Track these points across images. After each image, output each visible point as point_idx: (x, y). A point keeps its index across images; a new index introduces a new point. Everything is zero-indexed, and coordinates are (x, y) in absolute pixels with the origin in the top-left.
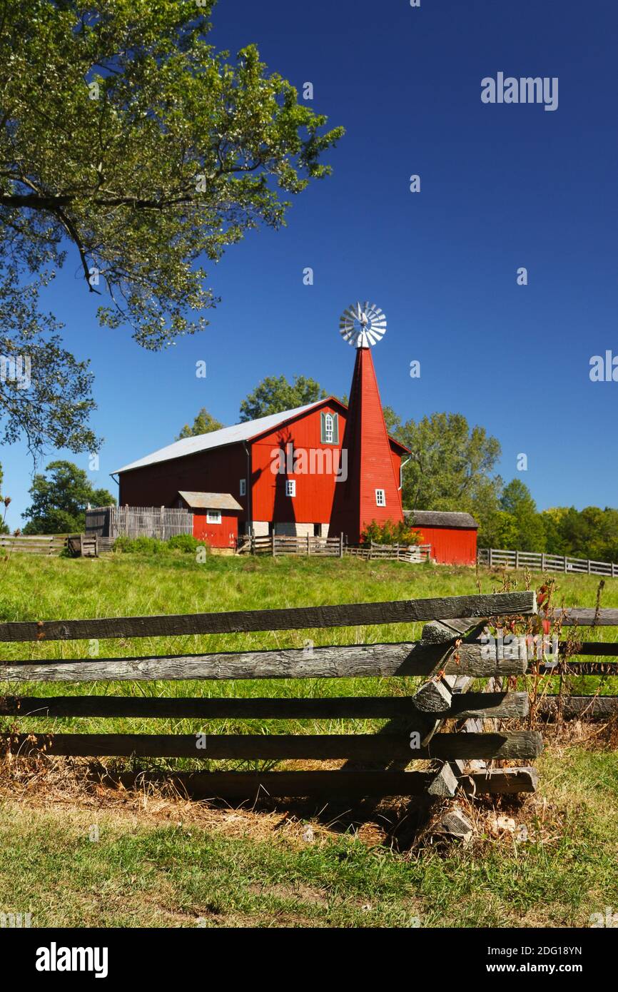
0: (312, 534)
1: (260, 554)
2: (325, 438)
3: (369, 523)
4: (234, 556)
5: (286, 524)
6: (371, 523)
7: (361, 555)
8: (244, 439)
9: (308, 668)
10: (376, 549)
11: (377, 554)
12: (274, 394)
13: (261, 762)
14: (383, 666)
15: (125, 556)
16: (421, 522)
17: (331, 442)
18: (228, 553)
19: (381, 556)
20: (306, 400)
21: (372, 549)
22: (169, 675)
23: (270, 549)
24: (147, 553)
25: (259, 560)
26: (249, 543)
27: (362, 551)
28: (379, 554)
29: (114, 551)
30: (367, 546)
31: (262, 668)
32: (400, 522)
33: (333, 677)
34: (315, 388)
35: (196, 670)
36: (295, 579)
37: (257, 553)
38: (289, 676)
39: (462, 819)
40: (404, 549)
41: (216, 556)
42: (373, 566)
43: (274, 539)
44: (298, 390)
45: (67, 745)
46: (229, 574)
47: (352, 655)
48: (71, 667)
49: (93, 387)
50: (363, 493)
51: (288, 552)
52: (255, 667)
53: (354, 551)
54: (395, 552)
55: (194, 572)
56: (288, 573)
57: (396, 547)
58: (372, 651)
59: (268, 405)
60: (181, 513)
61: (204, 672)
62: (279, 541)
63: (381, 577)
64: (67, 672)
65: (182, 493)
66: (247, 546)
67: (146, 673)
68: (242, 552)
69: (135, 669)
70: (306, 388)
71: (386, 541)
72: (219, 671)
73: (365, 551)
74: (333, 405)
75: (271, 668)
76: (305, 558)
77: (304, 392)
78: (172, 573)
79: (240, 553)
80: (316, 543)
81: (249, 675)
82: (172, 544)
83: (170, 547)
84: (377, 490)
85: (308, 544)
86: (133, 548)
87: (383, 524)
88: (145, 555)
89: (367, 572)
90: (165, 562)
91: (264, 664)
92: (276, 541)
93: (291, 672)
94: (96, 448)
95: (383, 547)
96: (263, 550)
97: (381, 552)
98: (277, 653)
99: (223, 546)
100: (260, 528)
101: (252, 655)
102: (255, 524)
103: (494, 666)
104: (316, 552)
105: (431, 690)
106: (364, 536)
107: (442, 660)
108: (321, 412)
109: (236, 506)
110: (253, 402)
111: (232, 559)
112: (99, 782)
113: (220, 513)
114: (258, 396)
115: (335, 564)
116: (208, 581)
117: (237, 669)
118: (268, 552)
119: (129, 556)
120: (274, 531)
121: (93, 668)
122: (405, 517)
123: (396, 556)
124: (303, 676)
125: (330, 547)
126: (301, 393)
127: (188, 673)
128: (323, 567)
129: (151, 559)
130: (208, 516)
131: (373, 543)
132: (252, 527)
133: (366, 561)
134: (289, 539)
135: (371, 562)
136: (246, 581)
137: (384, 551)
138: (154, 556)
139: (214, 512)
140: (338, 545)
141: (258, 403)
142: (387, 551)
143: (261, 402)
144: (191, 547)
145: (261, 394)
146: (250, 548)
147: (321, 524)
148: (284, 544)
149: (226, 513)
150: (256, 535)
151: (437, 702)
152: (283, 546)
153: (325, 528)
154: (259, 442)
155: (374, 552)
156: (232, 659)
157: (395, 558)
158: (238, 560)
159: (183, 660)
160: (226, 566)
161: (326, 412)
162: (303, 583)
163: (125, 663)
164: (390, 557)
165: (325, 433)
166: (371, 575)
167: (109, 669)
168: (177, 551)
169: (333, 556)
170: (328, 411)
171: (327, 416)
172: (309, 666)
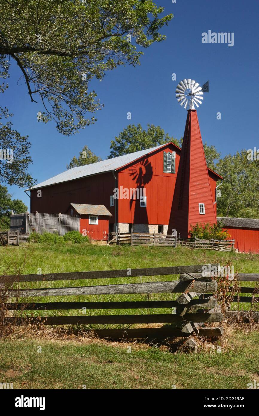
0: (157, 232)
1: (123, 244)
2: (166, 169)
3: (194, 225)
4: (106, 246)
5: (140, 225)
6: (195, 225)
7: (188, 246)
8: (113, 169)
9: (142, 290)
10: (199, 242)
11: (199, 245)
12: (133, 137)
13: (125, 325)
14: (168, 289)
15: (37, 245)
16: (228, 225)
17: (171, 171)
18: (103, 243)
19: (201, 247)
20: (155, 141)
21: (196, 242)
22: (92, 293)
23: (129, 242)
24: (51, 243)
25: (123, 249)
26: (116, 237)
27: (189, 244)
28: (200, 245)
29: (29, 241)
30: (193, 240)
31: (126, 290)
32: (214, 225)
33: (151, 293)
34: (161, 133)
35: (102, 291)
36: (146, 261)
37: (121, 244)
38: (135, 293)
39: (194, 342)
40: (217, 243)
41: (95, 246)
42: (196, 253)
43: (132, 235)
44: (150, 134)
45: (51, 321)
46: (103, 257)
47: (158, 285)
48: (55, 291)
49: (30, 150)
50: (190, 205)
51: (141, 243)
52: (123, 290)
53: (184, 243)
54: (211, 244)
55: (81, 256)
56: (141, 257)
57: (212, 241)
58: (164, 284)
59: (129, 144)
60: (72, 217)
61: (105, 292)
62: (136, 236)
63: (200, 260)
64: (53, 293)
65: (73, 205)
66: (115, 239)
67: (84, 292)
68: (112, 243)
69: (80, 291)
70: (155, 133)
71: (206, 237)
72: (111, 291)
73: (191, 244)
74: (172, 147)
75: (129, 290)
76: (152, 248)
77: (154, 136)
78: (68, 256)
79: (110, 244)
80: (160, 237)
81: (122, 293)
82: (66, 237)
83: (65, 240)
84: (199, 204)
85: (154, 239)
86: (41, 240)
87: (204, 226)
88: (49, 244)
89: (192, 257)
90: (62, 249)
91: (127, 289)
92: (133, 236)
93: (136, 291)
94: (32, 185)
95: (203, 241)
96: (125, 242)
97: (201, 244)
98: (131, 285)
99: (99, 239)
100: (123, 228)
101: (122, 285)
102: (120, 225)
103: (205, 289)
104: (159, 244)
105: (183, 296)
106: (191, 234)
107: (188, 287)
108: (164, 152)
109: (108, 213)
110: (119, 142)
111: (105, 248)
112: (65, 333)
113: (97, 218)
114: (122, 138)
115: (172, 252)
116: (90, 261)
117: (117, 290)
118: (128, 243)
119: (39, 245)
120: (132, 230)
121: (63, 291)
122: (218, 222)
123: (212, 247)
124: (140, 293)
125: (168, 240)
126: (151, 137)
127: (99, 292)
128: (164, 253)
129: (53, 247)
130: (89, 219)
131: (196, 239)
132: (118, 226)
133: (192, 250)
134: (142, 235)
135: (195, 250)
136: (114, 262)
137: (204, 244)
138: (55, 245)
139: (94, 217)
140: (173, 239)
141: (122, 143)
142: (206, 244)
143: (124, 141)
144: (78, 240)
145: (124, 136)
146: (116, 240)
147: (163, 225)
148: (138, 238)
149: (101, 218)
150: (121, 232)
151: (185, 300)
152: (138, 240)
153: (166, 228)
154: (123, 171)
155: (197, 244)
156: (115, 287)
157: (211, 249)
158: (109, 248)
159: (97, 287)
160: (102, 252)
161: (167, 152)
162: (150, 264)
163: (75, 289)
164: (207, 247)
165: (166, 165)
166: (194, 259)
167: (69, 291)
168: (70, 242)
169: (170, 247)
170: (168, 151)
171: (168, 154)
172: (143, 289)
